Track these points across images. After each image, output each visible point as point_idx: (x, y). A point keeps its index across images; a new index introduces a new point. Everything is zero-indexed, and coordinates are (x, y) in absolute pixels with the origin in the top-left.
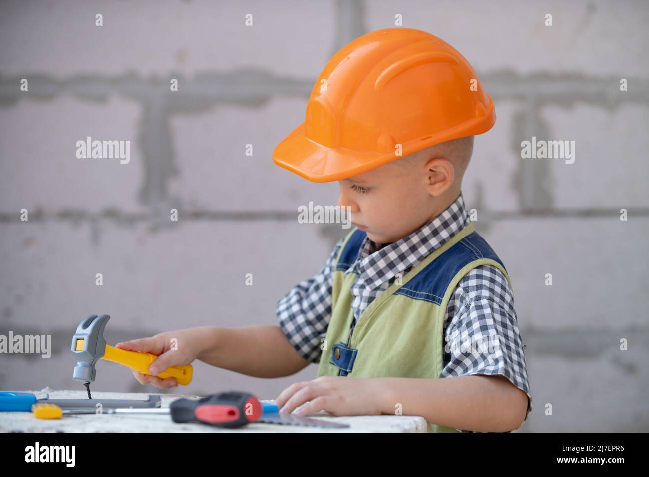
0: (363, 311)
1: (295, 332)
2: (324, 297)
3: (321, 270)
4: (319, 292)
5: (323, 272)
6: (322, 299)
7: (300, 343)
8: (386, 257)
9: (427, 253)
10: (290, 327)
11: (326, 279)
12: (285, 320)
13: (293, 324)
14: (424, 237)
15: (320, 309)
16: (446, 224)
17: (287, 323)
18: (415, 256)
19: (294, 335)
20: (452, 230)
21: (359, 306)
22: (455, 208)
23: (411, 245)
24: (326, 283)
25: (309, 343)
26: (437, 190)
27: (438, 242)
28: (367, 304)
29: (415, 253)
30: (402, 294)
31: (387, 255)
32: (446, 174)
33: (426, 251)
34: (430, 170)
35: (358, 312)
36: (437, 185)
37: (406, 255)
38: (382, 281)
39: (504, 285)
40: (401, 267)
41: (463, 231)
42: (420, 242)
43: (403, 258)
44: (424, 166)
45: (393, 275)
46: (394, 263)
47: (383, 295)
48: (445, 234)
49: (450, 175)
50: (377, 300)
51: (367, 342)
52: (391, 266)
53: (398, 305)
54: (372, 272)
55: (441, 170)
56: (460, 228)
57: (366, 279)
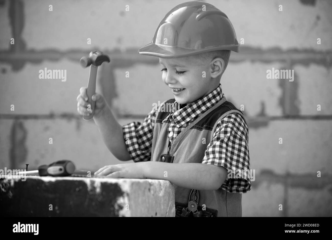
0: (175, 138)
1: (131, 145)
2: (147, 133)
4: (144, 130)
6: (145, 134)
11: (148, 125)
14: (204, 102)
16: (214, 97)
20: (217, 100)
21: (173, 136)
22: (219, 89)
23: (198, 105)
24: (148, 127)
25: (136, 152)
26: (214, 75)
27: (210, 105)
28: (177, 134)
29: (200, 109)
30: (195, 129)
31: (187, 110)
32: (220, 67)
33: (205, 108)
34: (214, 64)
35: (172, 138)
36: (215, 73)
37: (195, 110)
38: (185, 122)
39: (241, 123)
40: (193, 116)
41: (222, 100)
42: (202, 104)
43: (194, 111)
44: (211, 61)
45: (190, 119)
46: (190, 113)
47: (185, 130)
48: (213, 101)
49: (222, 67)
50: (182, 132)
51: (179, 152)
52: (189, 115)
53: (193, 133)
54: (179, 118)
55: (218, 64)
56: (221, 99)
57: (177, 121)
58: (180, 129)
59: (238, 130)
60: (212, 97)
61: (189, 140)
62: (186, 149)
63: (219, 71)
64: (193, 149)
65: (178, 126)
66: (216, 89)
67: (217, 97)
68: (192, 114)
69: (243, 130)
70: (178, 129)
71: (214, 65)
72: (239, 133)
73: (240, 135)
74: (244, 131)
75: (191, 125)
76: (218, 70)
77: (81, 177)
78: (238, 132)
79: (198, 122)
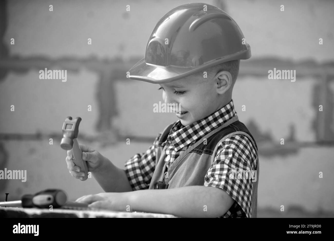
0: (172, 163)
1: (134, 177)
2: (150, 162)
3: (150, 147)
4: (147, 159)
5: (151, 148)
6: (148, 163)
7: (135, 184)
8: (187, 131)
9: (210, 130)
10: (131, 174)
11: (152, 152)
12: (130, 169)
13: (134, 173)
14: (209, 121)
15: (147, 168)
16: (222, 115)
17: (130, 171)
18: (203, 131)
19: (133, 179)
20: (226, 119)
21: (170, 160)
22: (228, 107)
23: (201, 126)
24: (151, 154)
25: (140, 186)
26: (222, 91)
27: (216, 125)
28: (174, 159)
29: (203, 130)
30: (194, 152)
31: (187, 130)
32: (227, 81)
33: (210, 129)
34: (218, 78)
35: (169, 164)
36: (222, 88)
37: (198, 131)
38: (184, 145)
39: (247, 146)
40: (195, 138)
41: (231, 120)
42: (207, 124)
43: (196, 132)
44: (215, 76)
45: (190, 142)
46: (191, 135)
47: (183, 153)
48: (221, 121)
49: (229, 80)
50: (180, 156)
51: (174, 179)
52: (189, 137)
53: (192, 158)
54: (178, 140)
55: (224, 77)
56: (230, 118)
57: (174, 144)
58: (178, 152)
59: (243, 153)
60: (220, 116)
61: (187, 165)
62: (182, 176)
63: (226, 86)
64: (189, 177)
65: (176, 149)
66: (224, 106)
67: (225, 115)
68: (193, 136)
69: (249, 154)
70: (176, 152)
71: (220, 79)
72: (244, 156)
73: (244, 158)
74: (249, 156)
75: (191, 148)
76: (226, 84)
77: (73, 209)
78: (242, 155)
79: (199, 144)
